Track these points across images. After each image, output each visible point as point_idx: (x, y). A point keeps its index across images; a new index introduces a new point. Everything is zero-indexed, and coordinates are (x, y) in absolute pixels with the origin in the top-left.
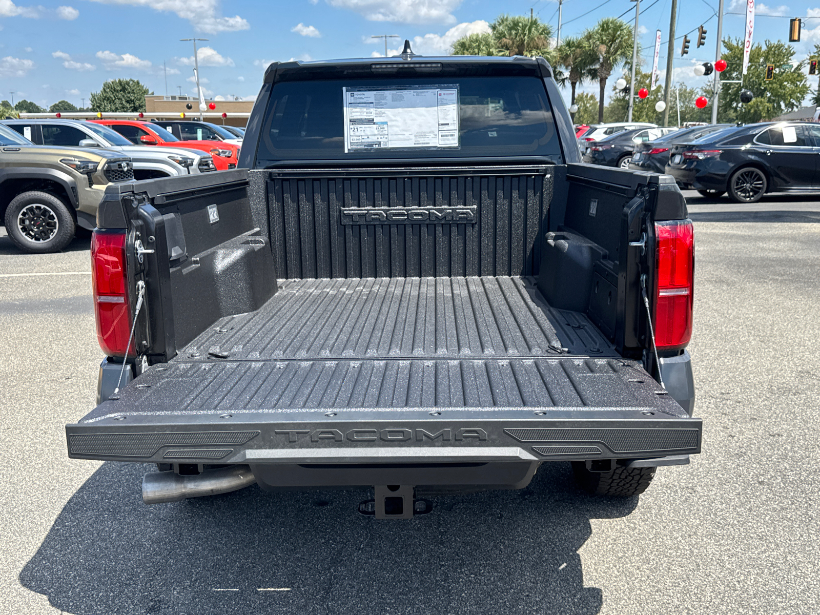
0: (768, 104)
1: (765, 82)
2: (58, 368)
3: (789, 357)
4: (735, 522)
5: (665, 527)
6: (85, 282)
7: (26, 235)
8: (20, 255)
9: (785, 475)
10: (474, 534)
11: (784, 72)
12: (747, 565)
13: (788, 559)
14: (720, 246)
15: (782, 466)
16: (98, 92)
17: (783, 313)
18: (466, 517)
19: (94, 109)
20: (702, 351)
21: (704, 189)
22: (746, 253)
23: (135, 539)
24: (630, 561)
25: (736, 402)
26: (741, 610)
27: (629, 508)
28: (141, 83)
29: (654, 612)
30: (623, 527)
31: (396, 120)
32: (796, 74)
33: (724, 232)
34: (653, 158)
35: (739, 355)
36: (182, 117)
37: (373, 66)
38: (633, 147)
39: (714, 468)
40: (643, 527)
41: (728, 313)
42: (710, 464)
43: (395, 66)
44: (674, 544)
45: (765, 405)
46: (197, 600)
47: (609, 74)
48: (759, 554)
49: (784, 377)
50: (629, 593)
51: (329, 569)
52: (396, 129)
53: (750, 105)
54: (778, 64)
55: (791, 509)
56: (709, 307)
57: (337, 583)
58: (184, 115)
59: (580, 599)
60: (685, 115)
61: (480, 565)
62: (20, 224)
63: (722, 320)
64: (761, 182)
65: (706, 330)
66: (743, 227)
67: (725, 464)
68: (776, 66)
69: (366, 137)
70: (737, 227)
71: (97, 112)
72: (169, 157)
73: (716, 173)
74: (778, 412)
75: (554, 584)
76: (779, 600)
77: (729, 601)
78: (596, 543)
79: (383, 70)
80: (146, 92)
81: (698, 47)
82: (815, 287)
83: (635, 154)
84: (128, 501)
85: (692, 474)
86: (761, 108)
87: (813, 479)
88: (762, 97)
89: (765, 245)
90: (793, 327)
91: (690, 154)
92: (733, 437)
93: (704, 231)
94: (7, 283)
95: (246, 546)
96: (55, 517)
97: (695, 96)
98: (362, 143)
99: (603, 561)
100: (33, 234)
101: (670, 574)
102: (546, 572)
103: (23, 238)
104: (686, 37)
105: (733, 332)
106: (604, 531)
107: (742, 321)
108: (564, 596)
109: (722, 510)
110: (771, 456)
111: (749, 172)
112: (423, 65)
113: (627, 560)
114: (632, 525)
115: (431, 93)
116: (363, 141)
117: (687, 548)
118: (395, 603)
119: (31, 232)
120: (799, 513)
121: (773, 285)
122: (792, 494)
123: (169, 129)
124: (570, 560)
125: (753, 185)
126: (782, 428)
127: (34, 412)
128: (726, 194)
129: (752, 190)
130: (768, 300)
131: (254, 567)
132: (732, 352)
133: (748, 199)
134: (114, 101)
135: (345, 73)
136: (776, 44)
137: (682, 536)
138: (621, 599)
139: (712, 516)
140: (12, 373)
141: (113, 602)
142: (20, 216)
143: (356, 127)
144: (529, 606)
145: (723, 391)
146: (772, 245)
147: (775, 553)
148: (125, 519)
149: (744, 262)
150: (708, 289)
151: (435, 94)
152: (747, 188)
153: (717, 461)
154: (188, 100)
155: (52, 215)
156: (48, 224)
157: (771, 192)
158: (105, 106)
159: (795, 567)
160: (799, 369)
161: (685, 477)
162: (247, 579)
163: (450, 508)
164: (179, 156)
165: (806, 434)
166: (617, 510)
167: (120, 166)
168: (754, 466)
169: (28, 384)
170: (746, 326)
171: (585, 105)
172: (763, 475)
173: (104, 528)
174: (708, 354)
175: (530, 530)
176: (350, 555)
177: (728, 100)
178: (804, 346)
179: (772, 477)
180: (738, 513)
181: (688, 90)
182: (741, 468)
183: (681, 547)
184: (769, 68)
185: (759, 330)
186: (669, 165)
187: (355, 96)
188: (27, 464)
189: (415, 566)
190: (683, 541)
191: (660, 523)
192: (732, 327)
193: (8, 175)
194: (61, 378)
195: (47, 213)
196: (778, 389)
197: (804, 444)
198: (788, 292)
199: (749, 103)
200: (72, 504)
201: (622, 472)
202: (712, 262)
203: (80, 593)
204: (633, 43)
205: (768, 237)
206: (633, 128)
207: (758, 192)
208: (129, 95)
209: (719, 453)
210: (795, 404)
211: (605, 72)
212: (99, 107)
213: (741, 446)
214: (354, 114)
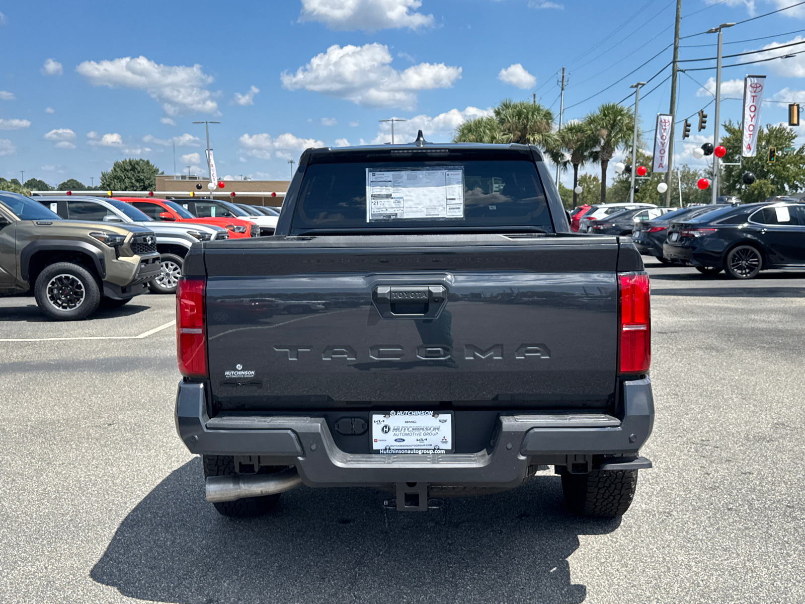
0: (772, 186)
1: (768, 164)
2: (99, 416)
3: (767, 412)
4: (704, 538)
5: (642, 541)
6: (114, 346)
7: (54, 303)
8: (47, 323)
9: (751, 504)
10: (477, 545)
11: (787, 155)
12: (711, 569)
13: (746, 565)
14: (714, 318)
15: (749, 497)
16: (108, 171)
17: (766, 375)
18: (471, 533)
19: (104, 188)
20: (688, 406)
21: (702, 266)
22: (737, 324)
23: (187, 546)
24: (611, 565)
25: (715, 447)
26: (702, 600)
27: (613, 527)
28: (151, 163)
29: (629, 601)
30: (606, 541)
31: (410, 196)
32: (799, 157)
33: (718, 305)
34: (652, 236)
35: (721, 410)
36: (192, 195)
37: (392, 152)
38: (633, 226)
39: (689, 497)
40: (623, 541)
41: (714, 375)
42: (686, 495)
43: (410, 151)
44: (650, 553)
45: (740, 450)
46: (245, 589)
47: (610, 157)
48: (721, 561)
49: (760, 428)
50: (609, 588)
51: (354, 569)
52: (410, 203)
53: (753, 187)
54: (780, 147)
55: (753, 529)
56: (698, 370)
57: (361, 579)
58: (194, 194)
59: (567, 591)
60: (689, 197)
61: (483, 567)
62: (49, 293)
63: (709, 381)
64: (756, 259)
65: (693, 389)
66: (737, 301)
67: (699, 495)
68: (778, 149)
69: (385, 210)
70: (731, 301)
71: (107, 190)
72: (188, 232)
73: (712, 250)
74: (751, 455)
75: (545, 581)
76: (735, 593)
77: (693, 594)
78: (583, 552)
79: (400, 155)
80: (156, 171)
81: (700, 130)
82: (800, 353)
83: (634, 232)
84: (178, 518)
85: (669, 502)
86: (764, 189)
87: (776, 507)
88: (765, 178)
89: (756, 317)
90: (774, 387)
91: (686, 232)
92: (709, 474)
93: (700, 304)
94: (40, 346)
95: (282, 552)
96: (115, 530)
97: (699, 177)
98: (381, 215)
99: (588, 565)
100: (60, 303)
101: (644, 575)
102: (538, 573)
103: (51, 307)
104: (686, 120)
105: (718, 391)
106: (589, 543)
107: (727, 382)
108: (553, 589)
109: (693, 529)
110: (740, 489)
111: (744, 250)
112: (434, 151)
113: (608, 564)
114: (614, 540)
115: (440, 174)
116: (382, 212)
117: (661, 556)
118: (411, 592)
119: (58, 301)
120: (760, 532)
121: (760, 352)
122: (756, 518)
123: (186, 206)
124: (559, 564)
125: (749, 262)
126: (753, 468)
127: (83, 451)
128: (723, 272)
129: (748, 267)
130: (754, 365)
131: (290, 566)
132: (715, 407)
133: (744, 276)
134: (123, 180)
135: (368, 156)
136: (778, 128)
137: (656, 548)
138: (601, 592)
139: (684, 533)
140: (59, 420)
141: (174, 590)
142: (49, 285)
143: (376, 201)
144: (523, 596)
145: (704, 439)
146: (763, 317)
147: (736, 560)
148: (176, 531)
149: (735, 331)
150: (698, 354)
151: (443, 174)
152: (743, 265)
153: (692, 492)
154: (197, 180)
155: (80, 285)
156: (76, 293)
157: (767, 269)
158: (115, 184)
159: (752, 571)
160: (775, 422)
161: (663, 505)
162: (285, 575)
163: (457, 526)
164: (197, 232)
165: (774, 473)
166: (602, 529)
167: (145, 239)
168: (725, 496)
169: (75, 429)
170: (731, 386)
171: (588, 186)
172: (732, 504)
173: (159, 539)
174: (693, 409)
175: (526, 542)
176: (372, 559)
177: (731, 182)
178: (782, 403)
179: (740, 505)
180: (707, 532)
181: (691, 172)
182: (713, 498)
183: (655, 555)
184: (771, 151)
185: (742, 390)
186: (667, 243)
187: (376, 176)
188: (84, 491)
189: (427, 567)
190: (657, 551)
191: (638, 538)
192: (718, 386)
193: (39, 247)
194: (104, 424)
195: (75, 283)
196: (754, 437)
197: (772, 480)
198: (773, 358)
199: (752, 185)
200: (129, 521)
201: (605, 492)
202: (704, 332)
203: (145, 584)
204: (633, 127)
205: (760, 310)
206: (634, 208)
207: (754, 269)
208: (138, 175)
209: (695, 486)
210: (768, 449)
211: (607, 155)
212: (109, 186)
213: (715, 481)
214: (375, 190)
